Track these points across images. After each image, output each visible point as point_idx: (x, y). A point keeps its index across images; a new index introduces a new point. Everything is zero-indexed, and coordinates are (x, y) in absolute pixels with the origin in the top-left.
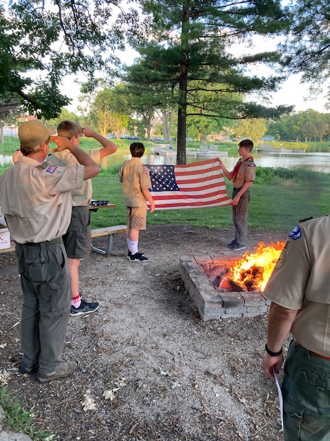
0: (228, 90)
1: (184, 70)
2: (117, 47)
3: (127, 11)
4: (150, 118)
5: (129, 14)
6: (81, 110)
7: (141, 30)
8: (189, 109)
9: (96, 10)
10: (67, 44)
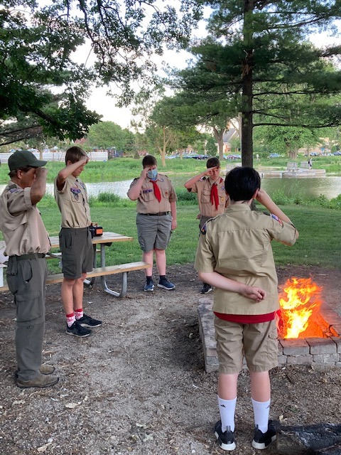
0: (305, 92)
1: (247, 71)
2: (154, 51)
3: (163, 10)
4: (222, 130)
5: (165, 13)
6: (135, 125)
7: (179, 30)
8: (256, 118)
9: (128, 11)
10: (96, 51)
